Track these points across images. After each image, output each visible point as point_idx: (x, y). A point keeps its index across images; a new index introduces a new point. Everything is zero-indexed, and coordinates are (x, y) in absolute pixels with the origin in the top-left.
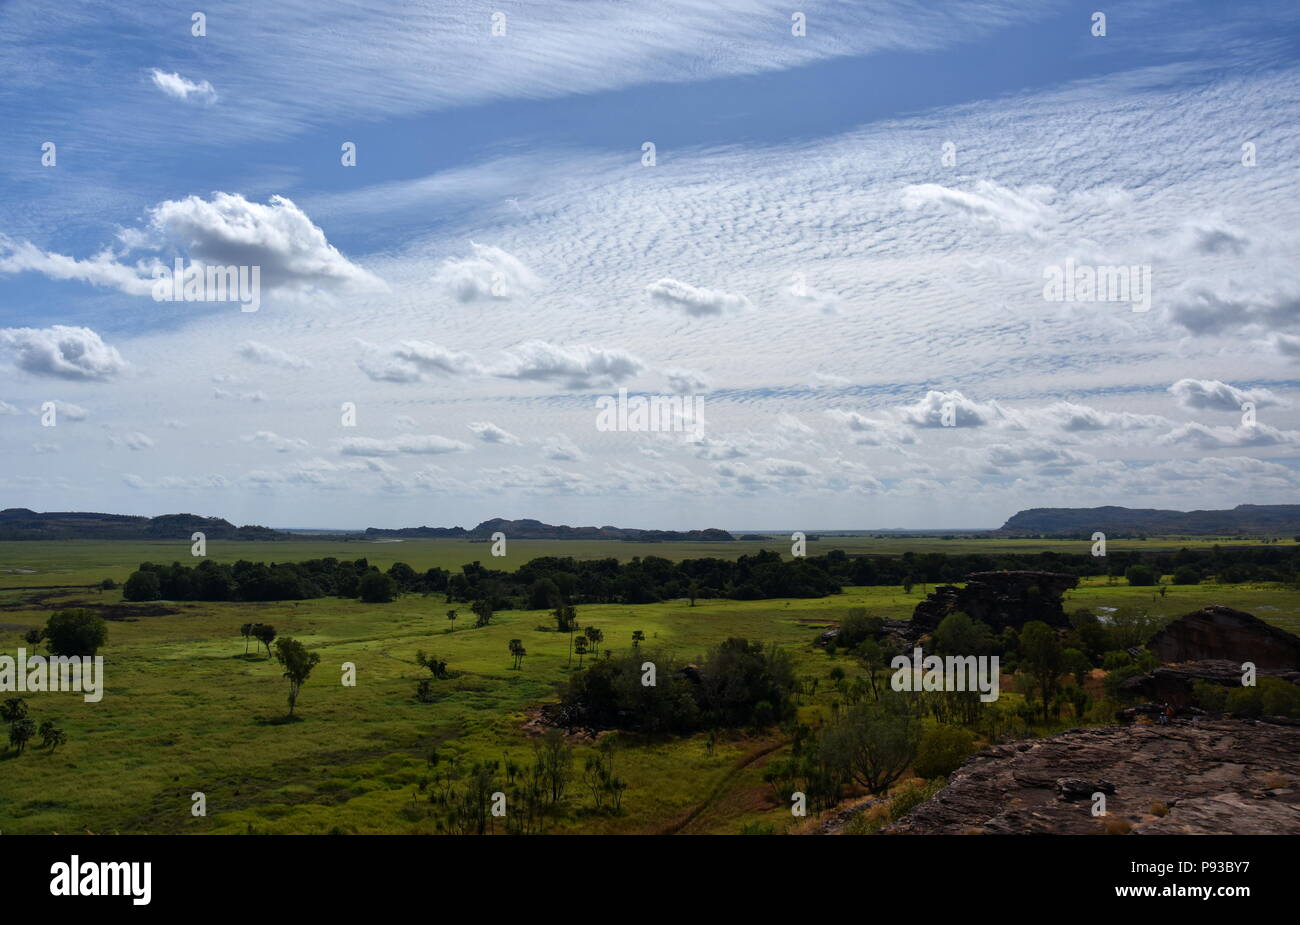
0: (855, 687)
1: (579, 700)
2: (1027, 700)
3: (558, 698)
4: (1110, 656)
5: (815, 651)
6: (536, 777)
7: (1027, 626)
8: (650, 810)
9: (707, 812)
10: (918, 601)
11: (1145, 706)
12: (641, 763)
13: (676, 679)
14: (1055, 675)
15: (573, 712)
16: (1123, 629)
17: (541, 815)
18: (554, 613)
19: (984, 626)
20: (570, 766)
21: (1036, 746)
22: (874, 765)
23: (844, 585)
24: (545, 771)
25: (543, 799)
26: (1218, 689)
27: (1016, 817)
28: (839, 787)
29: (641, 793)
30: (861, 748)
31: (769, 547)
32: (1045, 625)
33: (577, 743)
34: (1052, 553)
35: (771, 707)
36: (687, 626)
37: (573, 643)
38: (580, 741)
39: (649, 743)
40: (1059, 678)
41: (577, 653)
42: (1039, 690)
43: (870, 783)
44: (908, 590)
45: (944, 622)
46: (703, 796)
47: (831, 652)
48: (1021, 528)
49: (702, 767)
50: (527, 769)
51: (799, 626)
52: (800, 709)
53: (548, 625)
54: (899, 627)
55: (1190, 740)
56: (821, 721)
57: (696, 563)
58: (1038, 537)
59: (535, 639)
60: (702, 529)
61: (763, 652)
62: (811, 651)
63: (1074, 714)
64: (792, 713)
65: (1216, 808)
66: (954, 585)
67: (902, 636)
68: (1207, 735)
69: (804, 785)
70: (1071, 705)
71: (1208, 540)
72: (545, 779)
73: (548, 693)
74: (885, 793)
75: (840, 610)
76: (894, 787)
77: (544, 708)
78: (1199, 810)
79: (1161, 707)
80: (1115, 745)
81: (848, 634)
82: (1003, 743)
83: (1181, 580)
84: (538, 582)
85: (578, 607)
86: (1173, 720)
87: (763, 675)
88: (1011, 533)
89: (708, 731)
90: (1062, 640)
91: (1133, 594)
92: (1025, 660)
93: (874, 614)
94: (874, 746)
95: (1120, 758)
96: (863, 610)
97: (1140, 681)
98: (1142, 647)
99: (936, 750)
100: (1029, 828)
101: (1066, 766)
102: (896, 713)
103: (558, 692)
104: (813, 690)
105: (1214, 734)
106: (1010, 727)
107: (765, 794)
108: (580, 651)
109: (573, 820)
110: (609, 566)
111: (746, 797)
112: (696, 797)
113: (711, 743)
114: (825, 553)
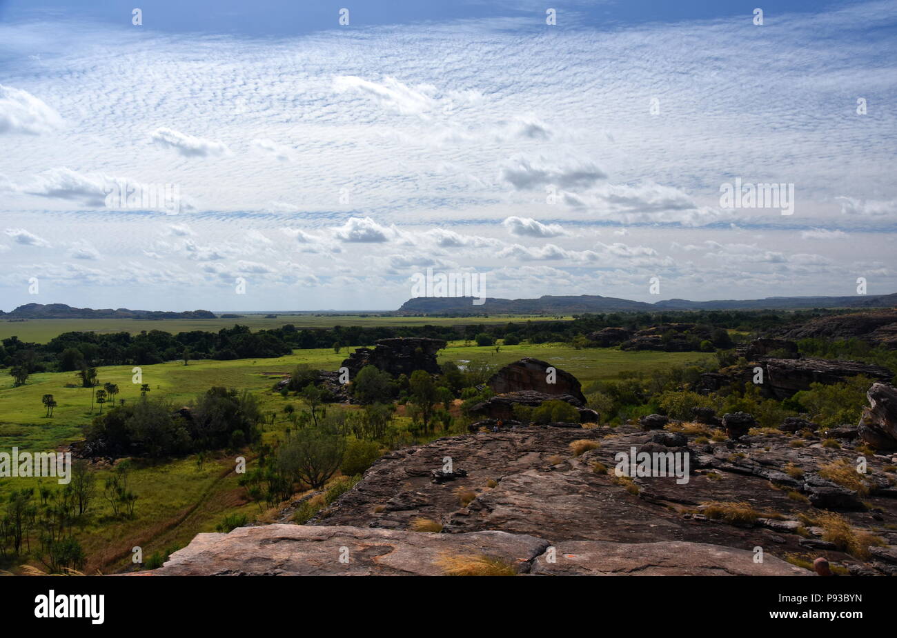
0: (301, 417)
1: (100, 437)
2: (414, 421)
3: (83, 437)
4: (465, 391)
5: (274, 394)
6: (65, 497)
7: (415, 373)
8: (156, 513)
9: (199, 510)
10: (344, 359)
11: (485, 421)
12: (149, 479)
13: (174, 418)
14: (431, 404)
15: (95, 446)
16: (473, 373)
17: (70, 525)
18: (80, 374)
19: (387, 373)
20: (93, 486)
21: (420, 450)
22: (315, 469)
23: (294, 349)
24: (73, 492)
25: (71, 513)
26: (527, 408)
27: (407, 496)
28: (291, 486)
29: (149, 501)
30: (305, 459)
31: (241, 323)
32: (425, 372)
33: (99, 469)
34: (430, 326)
35: (243, 434)
36: (182, 380)
37: (95, 395)
38: (101, 467)
39: (154, 465)
40: (434, 405)
41: (98, 402)
42: (422, 414)
43: (312, 481)
44: (337, 351)
45: (360, 372)
46: (195, 500)
47: (285, 394)
48: (411, 309)
49: (194, 479)
50: (58, 492)
51: (262, 377)
52: (263, 434)
53: (74, 383)
54: (330, 376)
55: (511, 440)
56: (278, 441)
57: (188, 334)
58: (422, 316)
59: (64, 393)
60: (193, 310)
61: (237, 396)
62: (271, 394)
63: (443, 428)
64: (258, 437)
65: (524, 479)
66: (367, 347)
67: (333, 382)
68: (520, 436)
69: (267, 486)
70: (441, 422)
71: (525, 317)
72: (73, 498)
73: (75, 434)
74: (323, 488)
75: (291, 366)
76: (328, 483)
77: (71, 445)
78: (514, 482)
79: (495, 421)
80: (467, 446)
81: (296, 381)
82: (398, 450)
83: (510, 342)
84: (66, 351)
85: (98, 369)
86: (501, 429)
87: (237, 412)
88: (405, 313)
89: (198, 453)
90: (436, 382)
91: (480, 351)
92: (413, 395)
93: (314, 368)
94: (314, 457)
95: (470, 454)
96: (306, 365)
97: (483, 406)
98: (485, 384)
99: (356, 457)
100: (415, 502)
101: (437, 461)
102: (329, 433)
103: (83, 432)
104: (273, 421)
105: (524, 435)
106: (403, 439)
107: (241, 494)
108: (101, 401)
109: (96, 527)
110: (123, 338)
111: (227, 497)
112: (190, 500)
113: (200, 461)
114: (281, 327)
